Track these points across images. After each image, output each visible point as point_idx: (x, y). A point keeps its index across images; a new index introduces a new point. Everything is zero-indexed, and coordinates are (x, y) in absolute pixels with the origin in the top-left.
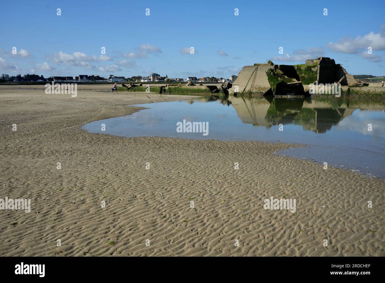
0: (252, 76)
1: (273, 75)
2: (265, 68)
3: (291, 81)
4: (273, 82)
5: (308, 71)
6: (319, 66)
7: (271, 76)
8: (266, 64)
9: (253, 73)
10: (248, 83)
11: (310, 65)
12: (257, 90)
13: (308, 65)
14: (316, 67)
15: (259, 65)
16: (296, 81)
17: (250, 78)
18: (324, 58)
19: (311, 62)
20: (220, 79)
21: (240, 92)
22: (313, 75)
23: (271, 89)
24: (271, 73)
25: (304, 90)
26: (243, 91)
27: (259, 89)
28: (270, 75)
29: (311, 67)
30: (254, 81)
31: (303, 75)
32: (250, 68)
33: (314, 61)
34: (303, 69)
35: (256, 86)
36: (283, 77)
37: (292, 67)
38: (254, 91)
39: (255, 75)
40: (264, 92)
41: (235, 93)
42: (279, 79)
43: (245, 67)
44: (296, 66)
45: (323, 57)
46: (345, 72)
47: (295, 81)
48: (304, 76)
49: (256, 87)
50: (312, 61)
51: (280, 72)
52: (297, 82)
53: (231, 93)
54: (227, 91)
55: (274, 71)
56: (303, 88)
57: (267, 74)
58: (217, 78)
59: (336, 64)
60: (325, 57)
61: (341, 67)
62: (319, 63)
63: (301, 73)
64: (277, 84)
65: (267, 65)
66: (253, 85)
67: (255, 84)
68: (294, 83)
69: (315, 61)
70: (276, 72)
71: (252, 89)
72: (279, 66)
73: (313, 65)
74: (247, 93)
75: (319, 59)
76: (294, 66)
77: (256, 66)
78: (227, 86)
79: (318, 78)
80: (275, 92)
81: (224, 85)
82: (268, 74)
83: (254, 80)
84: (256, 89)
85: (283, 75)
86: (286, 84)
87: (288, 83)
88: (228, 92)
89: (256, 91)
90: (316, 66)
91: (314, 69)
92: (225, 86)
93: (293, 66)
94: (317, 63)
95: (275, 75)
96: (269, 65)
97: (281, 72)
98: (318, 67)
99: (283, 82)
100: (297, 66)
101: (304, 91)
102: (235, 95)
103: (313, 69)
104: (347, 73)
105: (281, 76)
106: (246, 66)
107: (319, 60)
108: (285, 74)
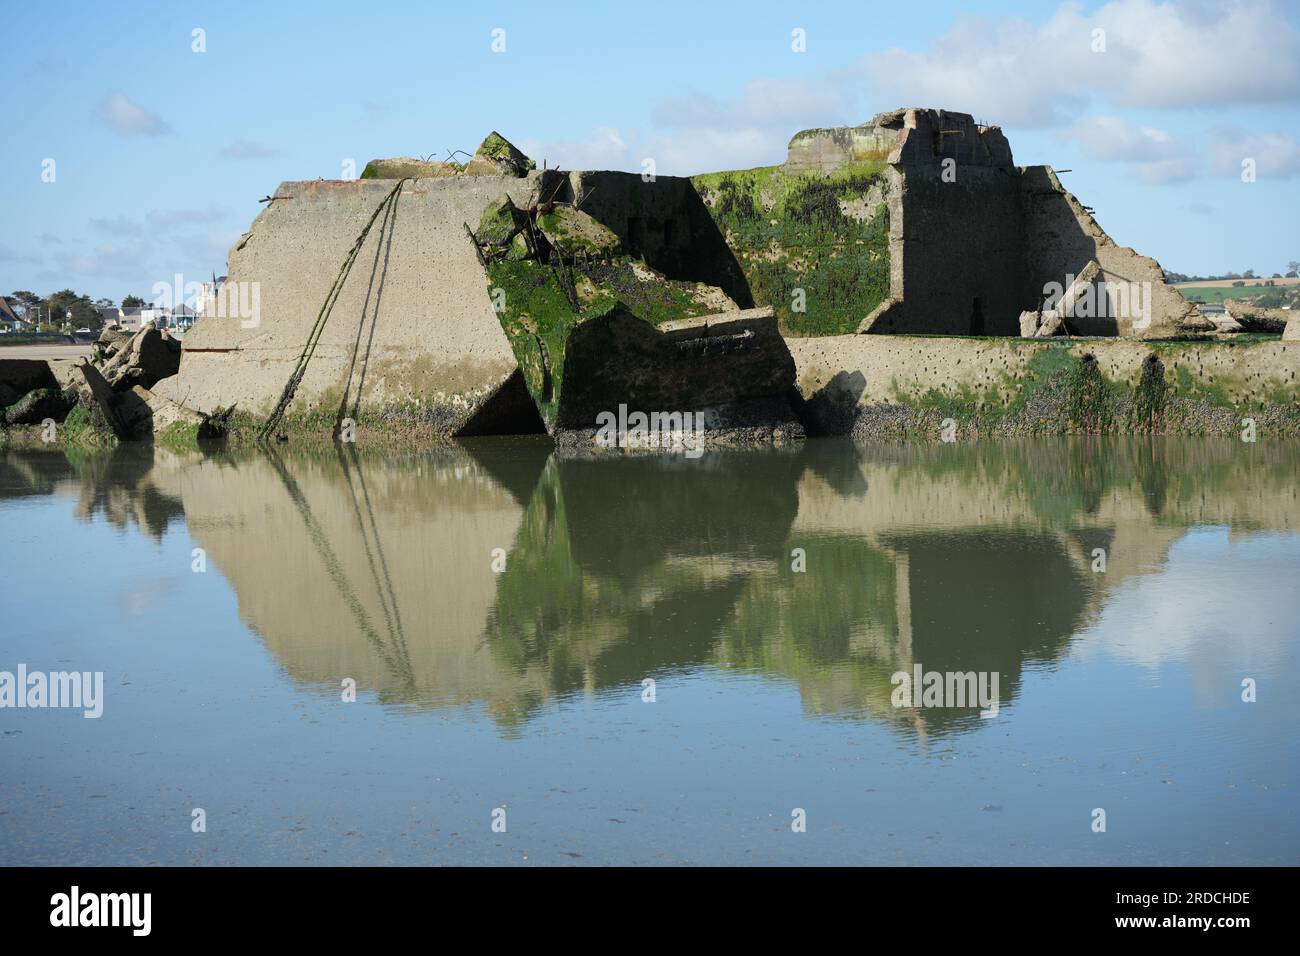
0: (347, 265)
1: (529, 257)
2: (463, 194)
3: (686, 302)
4: (536, 317)
5: (809, 221)
6: (896, 179)
7: (517, 268)
8: (462, 160)
9: (360, 241)
10: (318, 329)
11: (828, 169)
12: (403, 393)
13: (810, 174)
14: (876, 191)
15: (403, 174)
16: (728, 304)
17: (336, 289)
18: (932, 112)
19: (832, 152)
20: (118, 304)
21: (255, 411)
22: (851, 252)
23: (518, 377)
24: (510, 239)
25: (799, 382)
26: (282, 405)
27: (414, 379)
28: (503, 256)
29: (834, 188)
30: (370, 313)
31: (774, 256)
32: (331, 201)
33: (856, 137)
34: (771, 203)
35: (391, 355)
36: (616, 274)
37: (680, 193)
38: (377, 397)
39: (382, 259)
40: (464, 404)
41: (208, 418)
42: (585, 288)
43: (288, 193)
44: (717, 183)
45: (926, 107)
46: (1087, 230)
47: (716, 307)
48: (783, 263)
49: (387, 364)
50: (841, 138)
51: (585, 229)
52: (732, 313)
53: (177, 424)
54: (142, 403)
55: (540, 222)
56: (790, 367)
57: (479, 246)
58: (94, 299)
59: (1017, 163)
60: (937, 108)
61: (1061, 194)
62: (895, 156)
63: (759, 244)
64: (576, 331)
65: (475, 171)
66: (363, 343)
67: (384, 335)
68: (712, 320)
69: (863, 143)
70: (552, 228)
71: (356, 379)
72: (575, 182)
73: (846, 175)
74: (315, 417)
75: (896, 122)
76: (696, 185)
77: (383, 182)
78: (134, 359)
79: (897, 275)
80: (563, 401)
81: (111, 355)
82: (492, 255)
83: (372, 306)
84: (392, 381)
85: (619, 252)
86: (646, 329)
87: (665, 327)
88: (149, 413)
89: (392, 398)
90: (875, 178)
91: (858, 209)
92: (123, 361)
93: (687, 180)
94: (879, 157)
95: (545, 261)
96: (492, 172)
97: (592, 232)
98: (885, 192)
99: (620, 311)
100: (723, 186)
101: (794, 394)
102: (213, 435)
103: (850, 207)
104: (1106, 240)
105: (596, 265)
106: (296, 185)
107: (892, 134)
108: (631, 246)
